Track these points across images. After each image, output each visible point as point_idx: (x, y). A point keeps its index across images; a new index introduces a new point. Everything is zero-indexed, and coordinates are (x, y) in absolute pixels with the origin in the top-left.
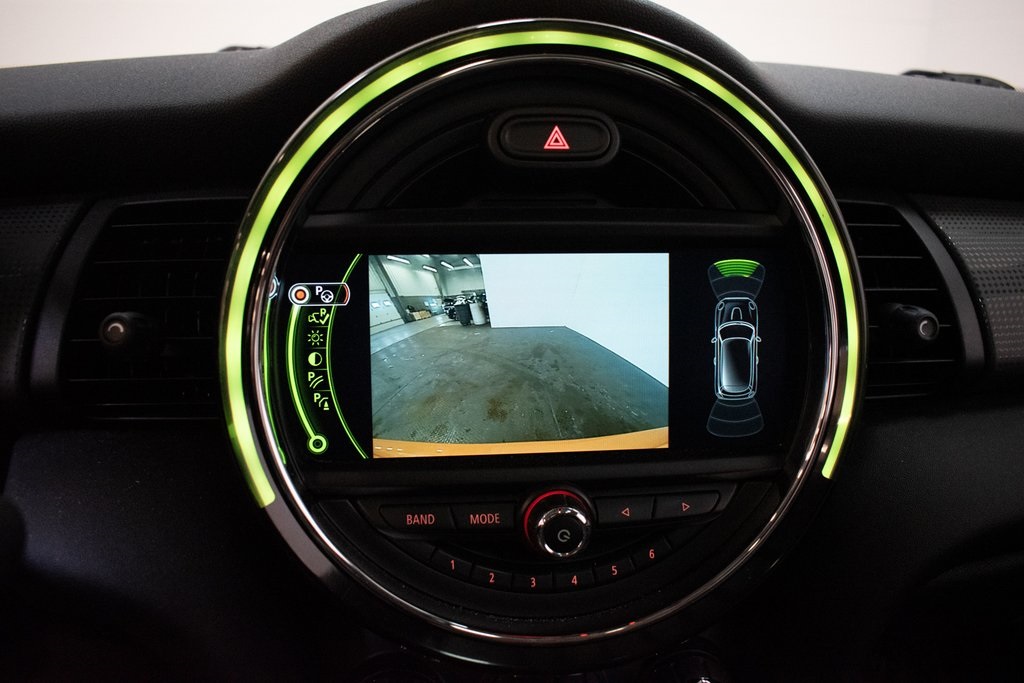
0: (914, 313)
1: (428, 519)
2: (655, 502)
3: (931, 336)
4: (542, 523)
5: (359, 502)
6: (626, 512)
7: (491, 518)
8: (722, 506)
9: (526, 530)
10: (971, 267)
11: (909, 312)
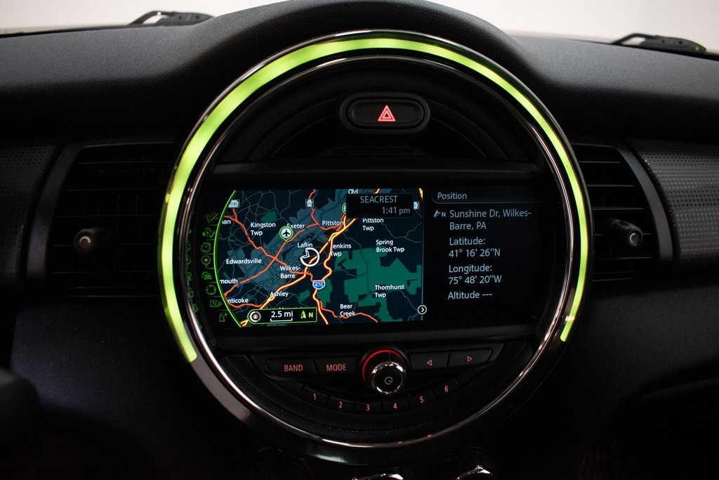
0: (627, 228)
1: (298, 368)
2: (449, 355)
3: (638, 243)
4: (374, 371)
5: (252, 356)
6: (430, 363)
7: (340, 367)
8: (493, 358)
9: (364, 375)
10: (665, 188)
11: (623, 227)
